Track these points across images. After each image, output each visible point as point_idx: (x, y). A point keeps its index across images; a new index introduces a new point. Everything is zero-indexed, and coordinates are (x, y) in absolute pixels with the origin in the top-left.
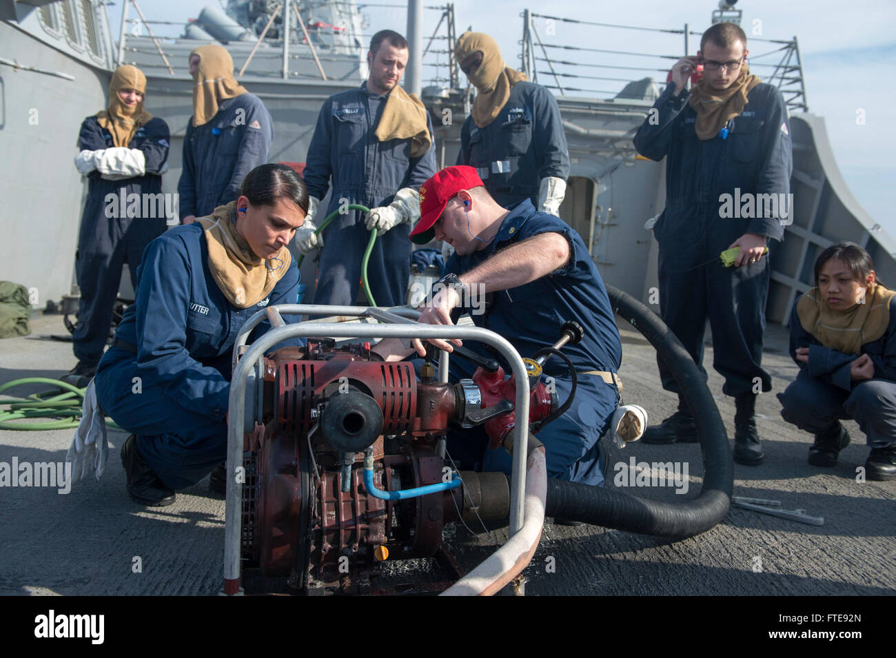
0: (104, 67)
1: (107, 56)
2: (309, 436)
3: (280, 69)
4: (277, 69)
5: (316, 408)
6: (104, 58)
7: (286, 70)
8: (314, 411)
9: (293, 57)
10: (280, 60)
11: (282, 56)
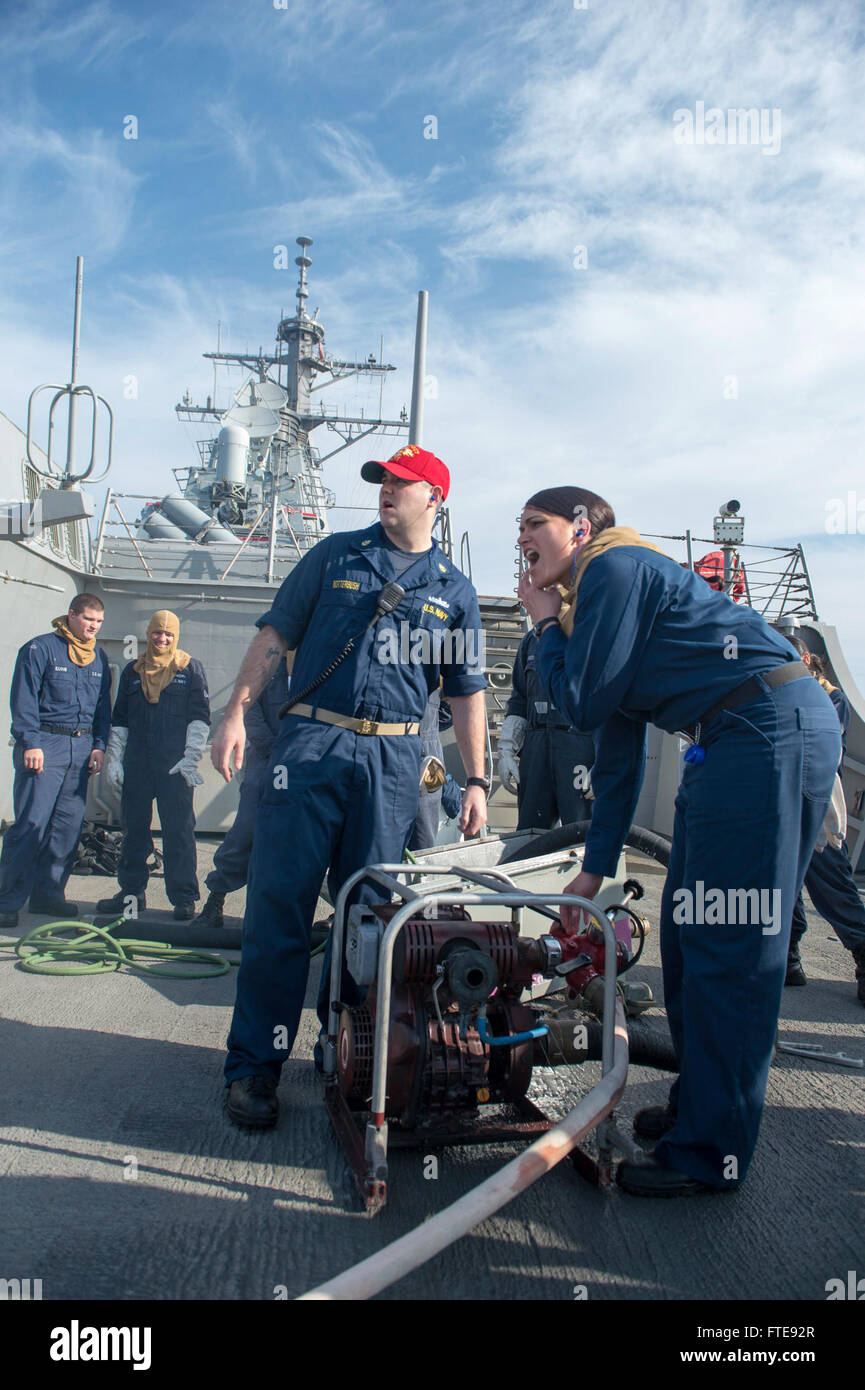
0: (82, 571)
1: (85, 559)
2: (435, 989)
3: (264, 572)
4: (262, 573)
5: (440, 964)
6: (82, 560)
7: (271, 574)
8: (439, 967)
9: (278, 561)
10: (265, 564)
11: (268, 559)
